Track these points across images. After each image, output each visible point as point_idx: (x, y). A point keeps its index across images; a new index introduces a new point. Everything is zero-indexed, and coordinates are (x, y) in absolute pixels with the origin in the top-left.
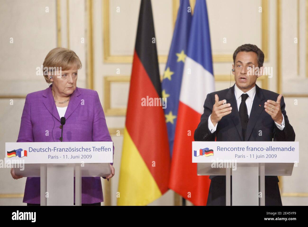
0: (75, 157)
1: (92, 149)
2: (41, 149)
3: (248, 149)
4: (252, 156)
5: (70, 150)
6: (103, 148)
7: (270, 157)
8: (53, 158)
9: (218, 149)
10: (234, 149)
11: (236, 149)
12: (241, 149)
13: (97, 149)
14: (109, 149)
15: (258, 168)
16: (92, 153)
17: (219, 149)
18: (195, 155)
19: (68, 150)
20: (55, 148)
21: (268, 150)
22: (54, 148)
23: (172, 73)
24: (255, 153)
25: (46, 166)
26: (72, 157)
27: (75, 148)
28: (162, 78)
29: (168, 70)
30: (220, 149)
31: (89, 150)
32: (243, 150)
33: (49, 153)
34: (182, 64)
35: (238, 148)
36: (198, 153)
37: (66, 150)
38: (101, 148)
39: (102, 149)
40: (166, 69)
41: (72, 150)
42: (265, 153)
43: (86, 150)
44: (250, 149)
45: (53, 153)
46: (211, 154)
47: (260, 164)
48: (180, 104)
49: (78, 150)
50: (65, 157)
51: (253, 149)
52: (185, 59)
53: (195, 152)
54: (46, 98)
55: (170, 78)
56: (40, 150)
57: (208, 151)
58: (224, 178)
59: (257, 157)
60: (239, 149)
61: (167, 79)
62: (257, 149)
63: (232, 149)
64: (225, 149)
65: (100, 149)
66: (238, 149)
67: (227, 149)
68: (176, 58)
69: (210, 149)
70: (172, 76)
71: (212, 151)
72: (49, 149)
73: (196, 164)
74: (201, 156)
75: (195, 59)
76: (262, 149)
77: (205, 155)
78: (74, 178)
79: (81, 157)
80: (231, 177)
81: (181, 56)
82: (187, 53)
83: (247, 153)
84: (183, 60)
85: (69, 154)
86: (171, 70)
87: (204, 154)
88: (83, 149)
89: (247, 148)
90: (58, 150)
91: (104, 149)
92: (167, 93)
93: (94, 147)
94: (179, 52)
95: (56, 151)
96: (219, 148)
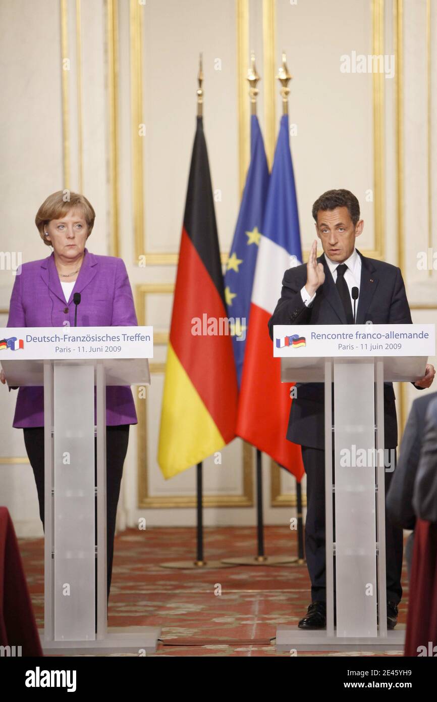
0: (97, 350)
1: (122, 338)
2: (44, 337)
3: (358, 336)
4: (364, 346)
5: (88, 339)
6: (137, 336)
7: (391, 347)
8: (62, 351)
9: (312, 336)
10: (337, 336)
11: (339, 336)
12: (348, 336)
13: (129, 338)
14: (148, 338)
15: (373, 365)
16: (121, 343)
17: (314, 336)
18: (278, 346)
19: (85, 339)
20: (66, 337)
21: (388, 336)
22: (65, 335)
23: (239, 262)
24: (369, 341)
25: (53, 363)
26: (92, 350)
27: (95, 336)
28: (224, 269)
29: (234, 256)
30: (316, 336)
31: (117, 339)
32: (351, 337)
33: (57, 344)
34: (255, 248)
35: (343, 334)
36: (282, 343)
37: (82, 339)
38: (136, 336)
39: (137, 338)
40: (230, 256)
41: (92, 340)
42: (383, 341)
43: (113, 339)
44: (361, 336)
45: (62, 344)
46: (302, 344)
47: (376, 360)
48: (253, 307)
49: (100, 339)
50: (81, 349)
51: (365, 336)
52: (260, 240)
53: (278, 341)
54: (45, 269)
55: (236, 269)
56: (43, 339)
57: (297, 340)
58: (322, 385)
59: (372, 348)
60: (345, 336)
61: (231, 271)
62: (372, 336)
63: (334, 336)
64: (324, 336)
65: (134, 338)
66: (343, 336)
67: (327, 337)
68: (246, 238)
69: (300, 337)
70: (240, 266)
71: (303, 339)
72: (56, 338)
73: (279, 359)
74: (287, 347)
75: (274, 238)
76: (379, 336)
77: (293, 346)
78: (95, 387)
79: (105, 349)
80: (333, 384)
81: (253, 236)
82: (262, 231)
83: (356, 342)
84: (257, 242)
85: (87, 345)
86: (238, 257)
87: (291, 344)
88: (108, 338)
89: (357, 334)
90: (71, 339)
91: (140, 338)
92: (232, 292)
93: (124, 335)
94: (251, 230)
95: (67, 340)
96: (313, 334)
